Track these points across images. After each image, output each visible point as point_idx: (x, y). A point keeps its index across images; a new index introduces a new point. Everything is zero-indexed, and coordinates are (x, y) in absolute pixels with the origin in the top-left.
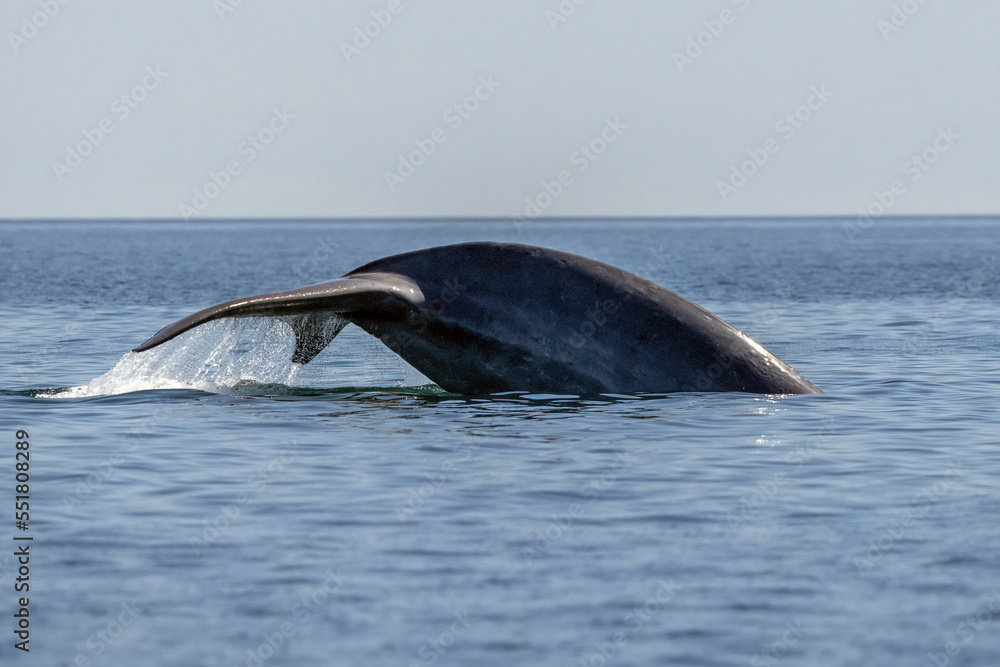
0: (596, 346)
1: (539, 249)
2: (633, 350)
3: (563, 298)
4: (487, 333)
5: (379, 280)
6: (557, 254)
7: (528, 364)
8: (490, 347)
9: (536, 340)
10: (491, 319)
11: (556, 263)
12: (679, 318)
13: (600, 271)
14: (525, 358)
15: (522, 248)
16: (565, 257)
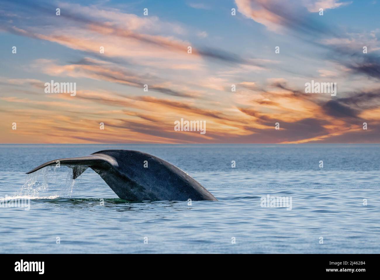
0: (166, 191)
1: (155, 157)
2: (178, 194)
3: (159, 174)
4: (133, 180)
5: (103, 157)
6: (160, 159)
7: (144, 192)
8: (133, 184)
9: (148, 185)
10: (135, 176)
11: (159, 162)
12: (194, 187)
13: (172, 168)
14: (144, 190)
15: (149, 155)
16: (162, 161)
